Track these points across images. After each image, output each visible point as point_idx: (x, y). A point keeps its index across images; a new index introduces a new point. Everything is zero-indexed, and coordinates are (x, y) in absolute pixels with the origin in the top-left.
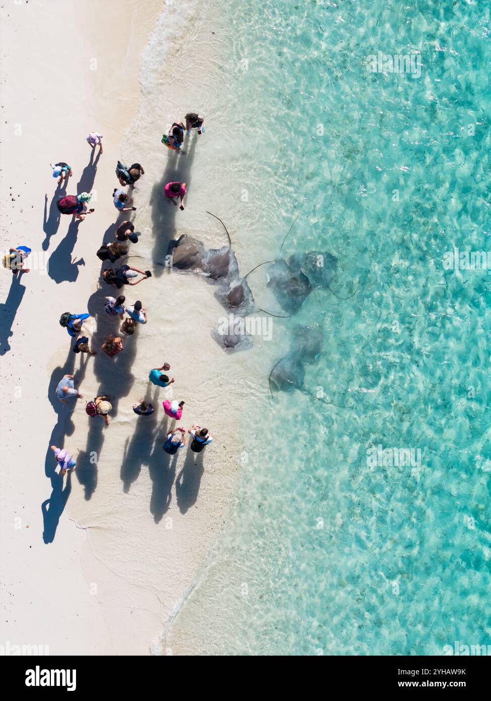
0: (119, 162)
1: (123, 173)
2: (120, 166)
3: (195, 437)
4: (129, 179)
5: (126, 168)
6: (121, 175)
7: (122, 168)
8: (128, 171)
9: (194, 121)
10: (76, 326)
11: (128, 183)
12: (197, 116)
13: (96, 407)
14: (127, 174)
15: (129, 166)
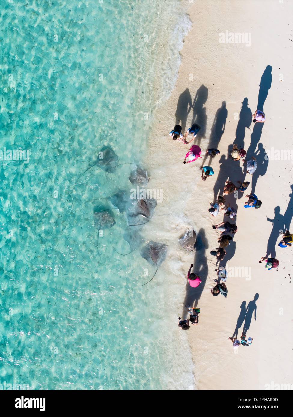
0: (226, 297)
1: (223, 290)
2: (225, 295)
3: (179, 134)
4: (220, 287)
5: (222, 293)
6: (225, 289)
7: (224, 293)
8: (220, 291)
9: (184, 325)
10: (252, 201)
11: (221, 285)
12: (183, 329)
13: (240, 155)
14: (221, 290)
15: (220, 295)
